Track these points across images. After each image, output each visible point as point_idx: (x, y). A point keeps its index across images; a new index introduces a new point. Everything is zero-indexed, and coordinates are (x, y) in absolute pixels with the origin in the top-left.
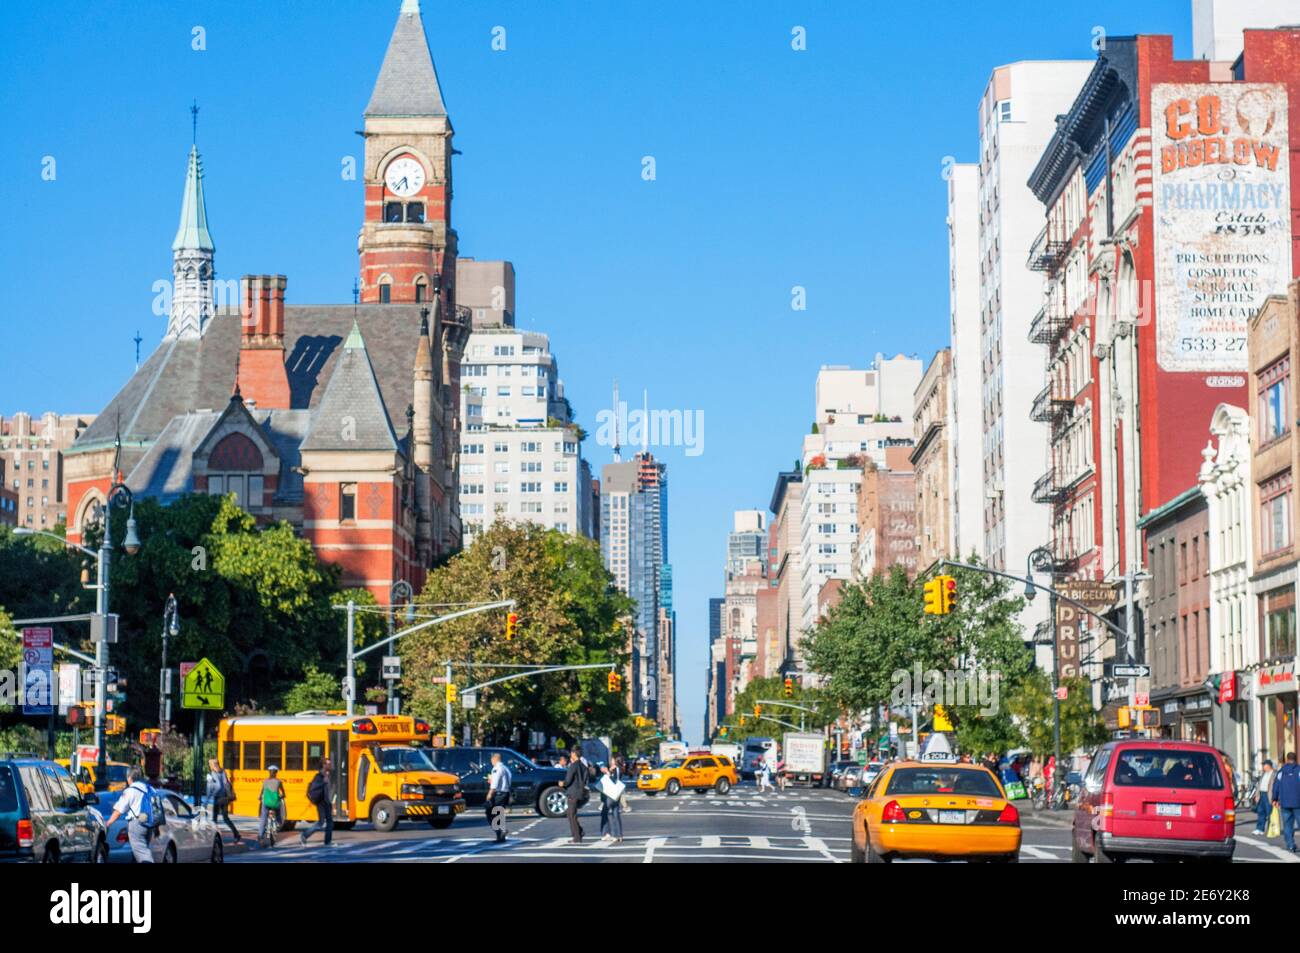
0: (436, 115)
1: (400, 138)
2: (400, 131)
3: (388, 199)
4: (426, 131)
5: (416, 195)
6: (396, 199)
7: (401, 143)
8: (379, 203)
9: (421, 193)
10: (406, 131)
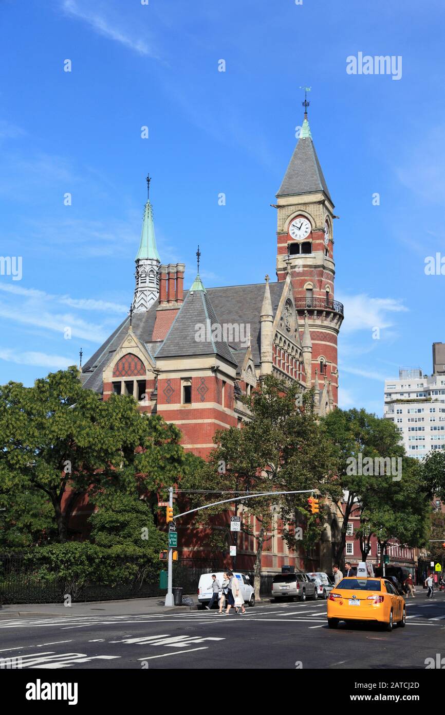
0: (316, 192)
1: (297, 206)
2: (296, 202)
3: (290, 242)
4: (311, 201)
5: (306, 238)
6: (295, 242)
7: (297, 209)
8: (286, 245)
9: (308, 237)
10: (300, 202)
